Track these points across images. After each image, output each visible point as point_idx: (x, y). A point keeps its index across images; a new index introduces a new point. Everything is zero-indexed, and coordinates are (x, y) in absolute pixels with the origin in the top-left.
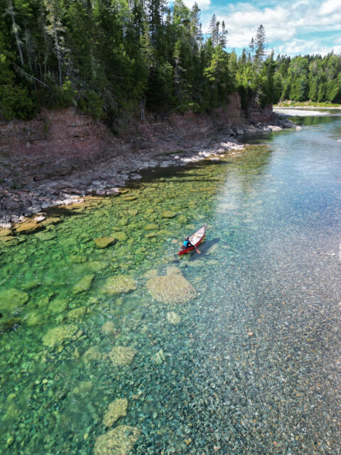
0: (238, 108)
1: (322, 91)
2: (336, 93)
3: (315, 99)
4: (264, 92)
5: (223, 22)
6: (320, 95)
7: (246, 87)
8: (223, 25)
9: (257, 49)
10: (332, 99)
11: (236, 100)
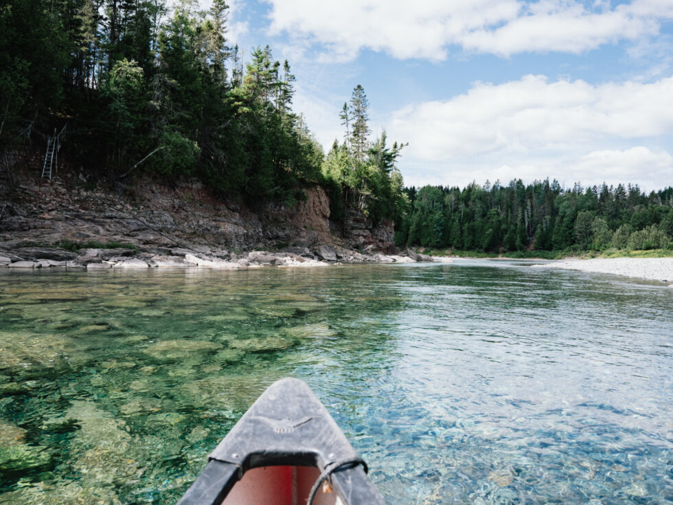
0: (324, 217)
1: (469, 234)
2: (489, 238)
3: (460, 245)
4: (374, 192)
5: (286, 63)
6: (467, 239)
7: (340, 182)
8: (287, 66)
9: (354, 122)
10: (485, 246)
11: (319, 201)
